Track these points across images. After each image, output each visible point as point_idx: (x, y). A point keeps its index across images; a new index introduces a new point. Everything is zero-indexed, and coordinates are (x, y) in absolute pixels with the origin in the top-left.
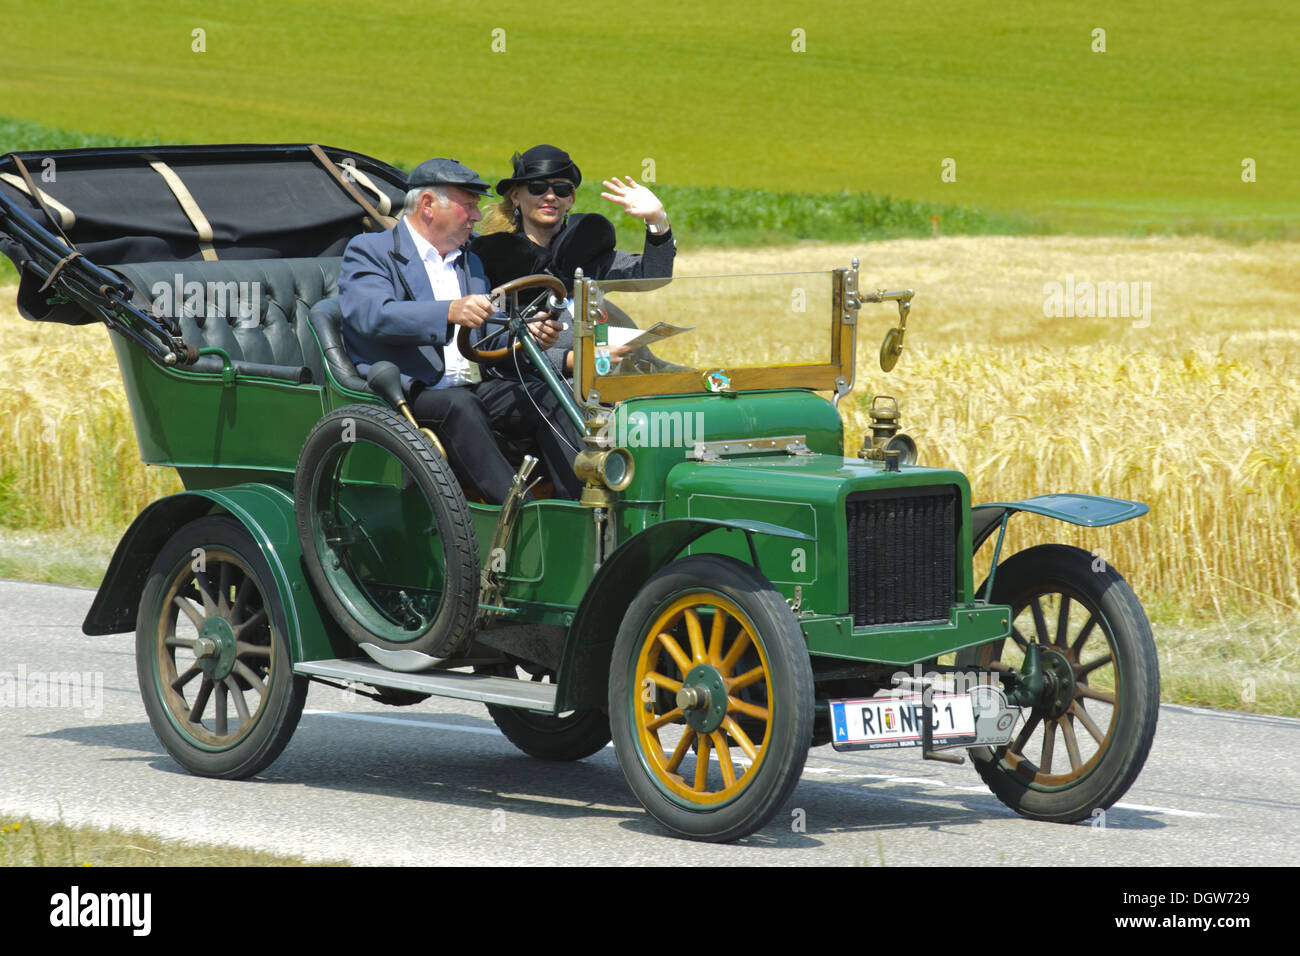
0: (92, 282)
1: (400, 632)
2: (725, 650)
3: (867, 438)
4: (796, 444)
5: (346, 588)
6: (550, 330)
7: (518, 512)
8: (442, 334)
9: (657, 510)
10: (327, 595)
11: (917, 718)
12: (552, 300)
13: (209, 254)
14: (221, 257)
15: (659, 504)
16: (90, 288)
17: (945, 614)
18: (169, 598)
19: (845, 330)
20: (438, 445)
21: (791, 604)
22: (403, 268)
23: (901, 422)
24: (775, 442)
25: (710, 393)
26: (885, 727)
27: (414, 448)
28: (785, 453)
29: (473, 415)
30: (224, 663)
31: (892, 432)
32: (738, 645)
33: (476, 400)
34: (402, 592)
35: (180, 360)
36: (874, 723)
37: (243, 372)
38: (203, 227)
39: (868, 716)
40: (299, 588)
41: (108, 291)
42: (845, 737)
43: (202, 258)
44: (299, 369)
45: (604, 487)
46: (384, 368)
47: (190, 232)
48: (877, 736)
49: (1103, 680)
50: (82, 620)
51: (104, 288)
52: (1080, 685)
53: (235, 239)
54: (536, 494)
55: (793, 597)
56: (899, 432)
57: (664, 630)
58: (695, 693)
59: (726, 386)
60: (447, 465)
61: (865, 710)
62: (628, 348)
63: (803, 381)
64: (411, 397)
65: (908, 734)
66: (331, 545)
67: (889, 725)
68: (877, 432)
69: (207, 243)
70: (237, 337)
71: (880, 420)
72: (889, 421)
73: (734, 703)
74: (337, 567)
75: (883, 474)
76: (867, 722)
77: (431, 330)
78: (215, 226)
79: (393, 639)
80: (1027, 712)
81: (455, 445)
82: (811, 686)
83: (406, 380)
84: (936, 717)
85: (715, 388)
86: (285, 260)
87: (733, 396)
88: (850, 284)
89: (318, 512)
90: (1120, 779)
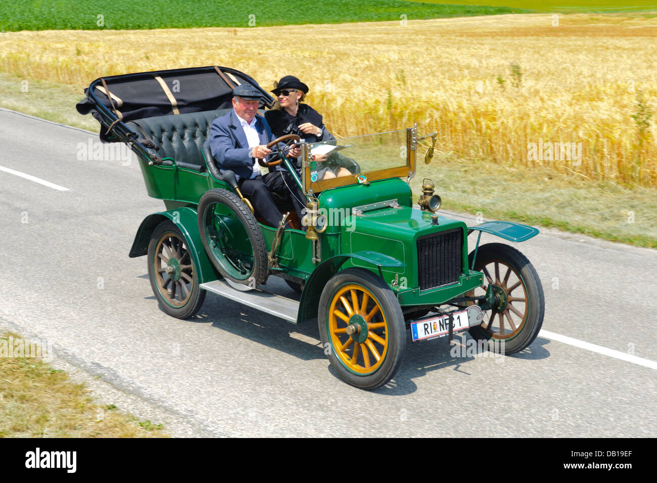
0: (124, 131)
1: (239, 275)
2: (368, 311)
3: (421, 196)
4: (394, 204)
5: (218, 255)
6: (296, 151)
7: (282, 232)
8: (251, 162)
9: (338, 237)
10: (211, 258)
11: (446, 324)
12: (295, 141)
13: (176, 111)
14: (181, 113)
15: (338, 234)
16: (123, 133)
17: (457, 279)
18: (160, 244)
19: (411, 152)
20: (250, 205)
21: (394, 282)
22: (234, 131)
23: (435, 189)
24: (385, 203)
25: (359, 184)
26: (433, 330)
27: (240, 209)
28: (389, 207)
29: (263, 193)
30: (177, 274)
31: (431, 194)
32: (373, 312)
33: (265, 186)
34: (239, 260)
35: (155, 163)
36: (429, 330)
37: (180, 166)
38: (173, 101)
39: (426, 327)
40: (201, 254)
41: (129, 135)
42: (417, 337)
43: (173, 114)
44: (200, 167)
45: (315, 231)
46: (228, 173)
47: (168, 103)
48: (430, 334)
49: (519, 293)
50: (129, 252)
51: (127, 134)
52: (509, 296)
53: (185, 104)
54: (288, 226)
55: (395, 279)
56: (434, 194)
57: (343, 295)
58: (354, 327)
59: (365, 181)
60: (253, 216)
61: (425, 325)
62: (326, 156)
63: (395, 175)
64: (240, 183)
65: (443, 331)
66: (212, 239)
67: (435, 329)
68: (425, 194)
69: (174, 106)
70: (185, 144)
71: (426, 189)
72: (430, 189)
73: (371, 334)
74: (215, 247)
75: (431, 226)
76: (426, 329)
77: (246, 161)
78: (178, 100)
79: (236, 277)
80: (490, 312)
81: (257, 204)
82: (403, 317)
83: (237, 177)
84: (454, 322)
85: (360, 182)
86: (203, 112)
87: (368, 185)
88: (414, 134)
89: (206, 226)
90: (529, 340)
